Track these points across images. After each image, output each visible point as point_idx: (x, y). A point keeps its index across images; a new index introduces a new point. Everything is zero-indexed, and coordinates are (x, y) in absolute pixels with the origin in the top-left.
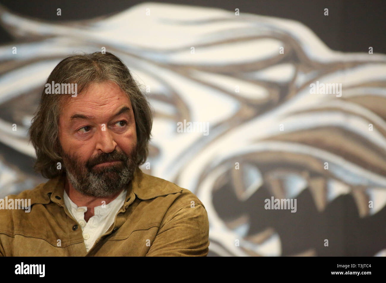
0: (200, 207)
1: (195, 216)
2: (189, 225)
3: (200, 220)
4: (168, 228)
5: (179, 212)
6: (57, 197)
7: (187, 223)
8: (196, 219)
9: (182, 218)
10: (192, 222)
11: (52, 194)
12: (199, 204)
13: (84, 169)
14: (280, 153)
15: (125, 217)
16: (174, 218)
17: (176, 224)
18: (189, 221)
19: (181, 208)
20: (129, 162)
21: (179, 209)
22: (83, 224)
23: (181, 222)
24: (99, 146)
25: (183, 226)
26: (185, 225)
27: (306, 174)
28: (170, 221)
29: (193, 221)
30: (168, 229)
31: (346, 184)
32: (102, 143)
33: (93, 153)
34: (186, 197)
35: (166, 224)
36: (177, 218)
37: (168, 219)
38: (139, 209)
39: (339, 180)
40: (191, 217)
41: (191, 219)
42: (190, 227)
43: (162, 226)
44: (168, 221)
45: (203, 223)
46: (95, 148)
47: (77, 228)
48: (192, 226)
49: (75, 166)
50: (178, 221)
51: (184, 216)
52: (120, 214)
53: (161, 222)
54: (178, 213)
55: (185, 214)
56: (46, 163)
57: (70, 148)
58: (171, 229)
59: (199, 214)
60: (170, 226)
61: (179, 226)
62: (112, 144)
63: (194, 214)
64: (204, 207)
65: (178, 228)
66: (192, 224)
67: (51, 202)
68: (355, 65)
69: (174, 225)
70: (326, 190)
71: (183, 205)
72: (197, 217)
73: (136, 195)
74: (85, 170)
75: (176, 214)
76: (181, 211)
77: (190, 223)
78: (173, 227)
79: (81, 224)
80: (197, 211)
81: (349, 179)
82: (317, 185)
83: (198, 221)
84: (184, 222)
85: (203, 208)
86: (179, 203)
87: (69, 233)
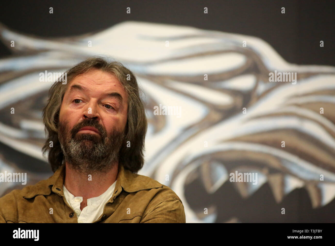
0: (178, 202)
1: (173, 209)
2: (168, 217)
3: (178, 213)
4: (150, 218)
5: (160, 205)
6: (57, 189)
7: (166, 215)
8: (174, 212)
9: (161, 211)
10: (170, 214)
11: (53, 186)
12: (177, 199)
14: (243, 152)
15: (112, 207)
16: (155, 210)
17: (157, 216)
18: (168, 214)
19: (161, 202)
20: (106, 140)
21: (160, 203)
22: (78, 213)
23: (161, 214)
25: (163, 217)
26: (165, 216)
27: (266, 171)
28: (151, 212)
29: (172, 213)
30: (150, 220)
31: (300, 179)
34: (166, 192)
35: (148, 215)
36: (158, 210)
37: (150, 211)
38: (126, 202)
39: (295, 176)
40: (170, 210)
41: (170, 212)
42: (168, 218)
43: (144, 216)
44: (150, 212)
45: (180, 215)
47: (73, 215)
48: (171, 218)
50: (158, 213)
51: (163, 209)
52: (108, 204)
53: (144, 213)
54: (158, 206)
55: (164, 207)
58: (152, 220)
59: (176, 207)
60: (152, 217)
61: (160, 217)
63: (173, 208)
64: (182, 202)
65: (158, 219)
66: (170, 216)
67: (52, 193)
68: (308, 76)
69: (155, 216)
70: (283, 184)
71: (163, 199)
72: (175, 210)
73: (123, 188)
75: (157, 207)
76: (162, 204)
77: (168, 215)
78: (154, 218)
79: (77, 212)
80: (175, 205)
81: (303, 175)
82: (275, 180)
83: (176, 213)
84: (163, 214)
85: (180, 202)
86: (159, 197)
87: (66, 220)
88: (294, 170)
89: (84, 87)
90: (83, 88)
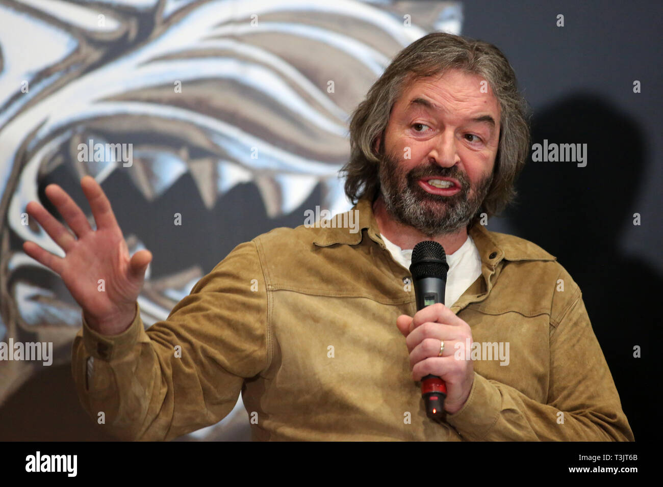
6: (376, 235)
13: (402, 180)
14: (145, 117)
20: (469, 193)
24: (434, 154)
27: (184, 153)
32: (439, 151)
33: (422, 159)
39: (235, 162)
46: (427, 154)
49: (392, 173)
56: (361, 168)
57: (395, 146)
62: (453, 157)
70: (216, 176)
74: (404, 183)
81: (252, 159)
88: (234, 151)
89: (436, 106)
90: (434, 106)
